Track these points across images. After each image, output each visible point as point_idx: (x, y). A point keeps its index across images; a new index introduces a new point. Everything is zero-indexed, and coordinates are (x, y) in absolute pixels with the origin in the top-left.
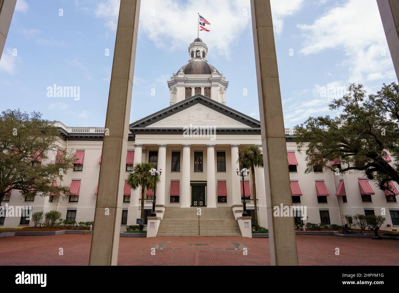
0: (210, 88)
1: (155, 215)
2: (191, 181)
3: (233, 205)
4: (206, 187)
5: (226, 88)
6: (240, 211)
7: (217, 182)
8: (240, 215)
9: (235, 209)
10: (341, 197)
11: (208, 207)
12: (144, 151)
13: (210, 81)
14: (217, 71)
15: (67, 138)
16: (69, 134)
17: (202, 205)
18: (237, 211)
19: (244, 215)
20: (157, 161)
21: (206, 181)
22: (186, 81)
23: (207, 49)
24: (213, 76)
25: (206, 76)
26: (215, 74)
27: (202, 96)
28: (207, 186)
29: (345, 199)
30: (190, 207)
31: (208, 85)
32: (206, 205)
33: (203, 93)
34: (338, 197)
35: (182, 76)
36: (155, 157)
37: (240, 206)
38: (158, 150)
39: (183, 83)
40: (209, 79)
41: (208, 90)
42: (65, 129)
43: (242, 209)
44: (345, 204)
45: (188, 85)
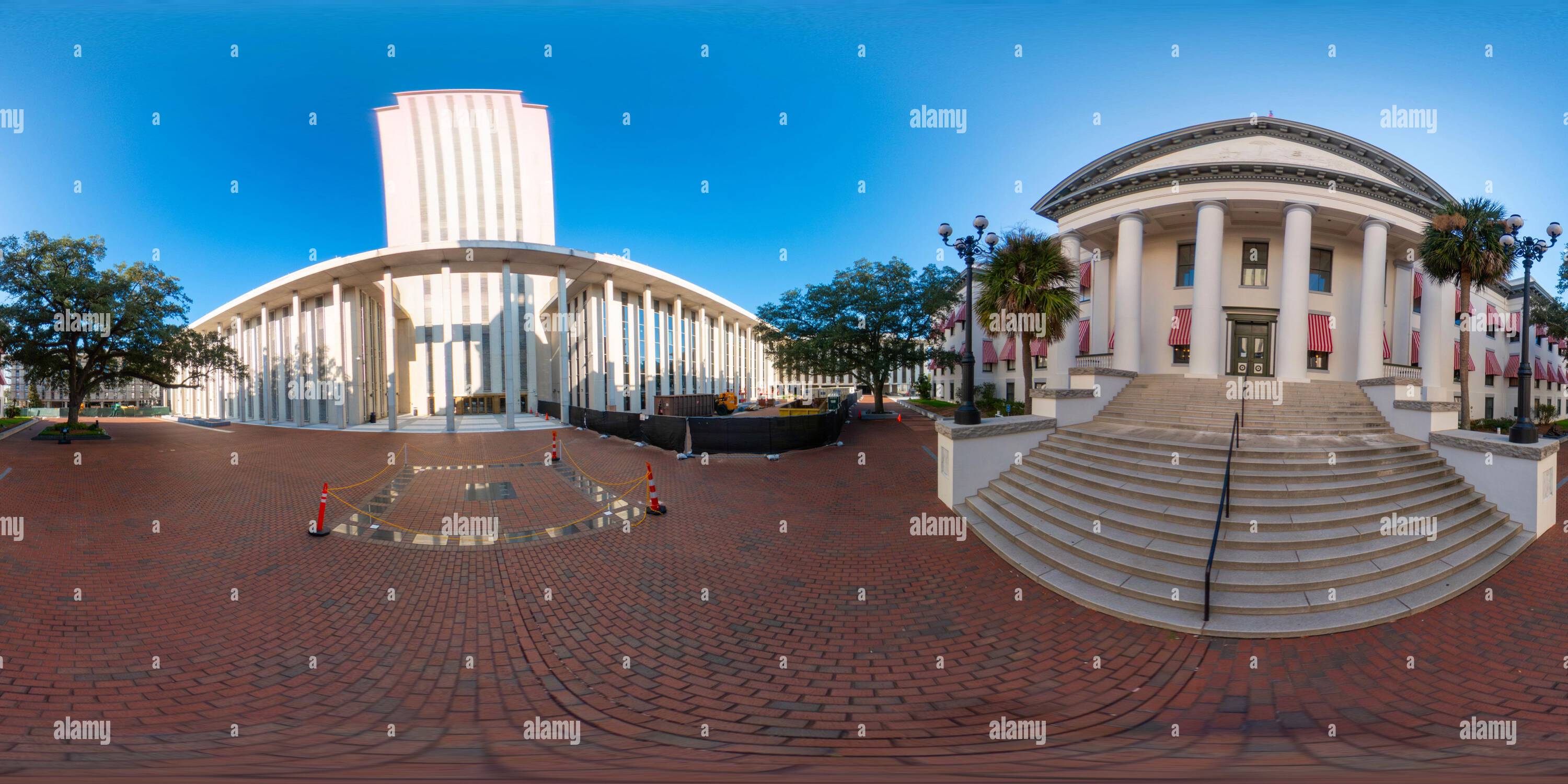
4: (1273, 324)
17: (1261, 372)
28: (1276, 322)
32: (1271, 373)
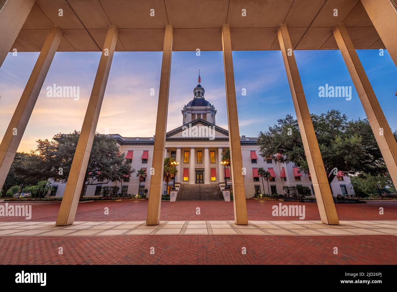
0: (206, 114)
1: (175, 189)
2: (195, 169)
3: (220, 182)
5: (216, 114)
6: (224, 186)
7: (210, 169)
8: (223, 188)
9: (221, 185)
10: (283, 178)
11: (205, 184)
12: (168, 151)
13: (206, 110)
14: (210, 104)
15: (123, 144)
16: (124, 141)
17: (202, 182)
18: (222, 186)
19: (225, 188)
20: (175, 157)
21: (204, 169)
22: (192, 110)
23: (204, 91)
24: (208, 107)
25: (204, 107)
26: (209, 106)
27: (202, 119)
28: (204, 171)
29: (285, 179)
30: (195, 184)
31: (205, 112)
33: (202, 118)
34: (281, 178)
35: (190, 107)
36: (174, 155)
37: (224, 183)
38: (176, 150)
39: (190, 111)
40: (205, 109)
41: (205, 115)
42: (122, 139)
43: (224, 185)
44: (285, 182)
45: (193, 112)
